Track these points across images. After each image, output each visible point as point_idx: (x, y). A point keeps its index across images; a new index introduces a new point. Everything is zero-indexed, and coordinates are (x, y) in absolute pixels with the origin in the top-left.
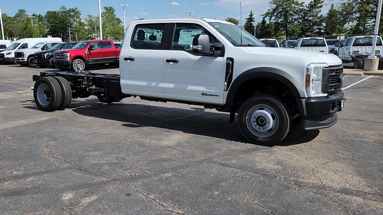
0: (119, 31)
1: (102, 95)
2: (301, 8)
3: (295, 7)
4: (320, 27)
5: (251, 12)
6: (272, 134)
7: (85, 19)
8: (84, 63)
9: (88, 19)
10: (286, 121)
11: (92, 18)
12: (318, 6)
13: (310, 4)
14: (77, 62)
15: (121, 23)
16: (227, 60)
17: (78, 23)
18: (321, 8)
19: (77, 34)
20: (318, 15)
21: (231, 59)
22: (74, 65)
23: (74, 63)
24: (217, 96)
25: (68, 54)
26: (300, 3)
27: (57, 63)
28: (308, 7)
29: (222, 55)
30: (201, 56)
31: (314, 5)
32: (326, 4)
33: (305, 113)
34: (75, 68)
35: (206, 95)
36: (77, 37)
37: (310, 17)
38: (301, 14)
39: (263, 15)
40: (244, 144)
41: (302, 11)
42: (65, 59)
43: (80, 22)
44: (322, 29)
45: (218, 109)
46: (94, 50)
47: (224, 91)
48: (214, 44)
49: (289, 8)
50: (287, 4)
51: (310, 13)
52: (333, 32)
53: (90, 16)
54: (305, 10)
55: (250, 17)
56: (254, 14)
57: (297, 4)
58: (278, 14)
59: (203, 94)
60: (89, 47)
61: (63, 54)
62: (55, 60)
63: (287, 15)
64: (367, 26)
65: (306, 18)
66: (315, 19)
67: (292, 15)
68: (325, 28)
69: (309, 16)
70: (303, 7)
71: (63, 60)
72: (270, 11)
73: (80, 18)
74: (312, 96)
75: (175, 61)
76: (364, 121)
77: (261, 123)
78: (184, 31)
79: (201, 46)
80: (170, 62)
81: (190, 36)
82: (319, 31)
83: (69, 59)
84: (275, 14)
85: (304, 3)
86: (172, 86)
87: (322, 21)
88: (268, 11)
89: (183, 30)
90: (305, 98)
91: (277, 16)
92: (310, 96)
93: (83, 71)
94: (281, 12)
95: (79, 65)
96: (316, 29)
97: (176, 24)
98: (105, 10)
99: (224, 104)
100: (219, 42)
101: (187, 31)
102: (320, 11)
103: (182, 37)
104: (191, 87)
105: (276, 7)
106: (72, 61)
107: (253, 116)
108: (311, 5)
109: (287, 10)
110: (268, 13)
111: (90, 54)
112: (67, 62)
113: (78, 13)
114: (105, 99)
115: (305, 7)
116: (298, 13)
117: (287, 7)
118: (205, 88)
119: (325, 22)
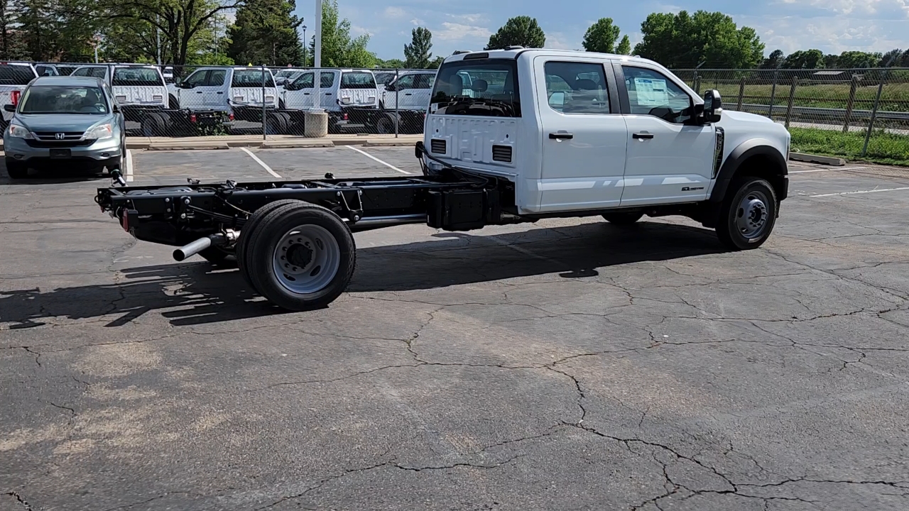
16: (716, 131)
21: (720, 129)
24: (701, 188)
30: (682, 126)
35: (688, 189)
47: (711, 179)
59: (683, 189)
80: (638, 138)
89: (637, 79)
99: (705, 200)
101: (645, 81)
104: (669, 180)
107: (748, 210)
118: (687, 177)
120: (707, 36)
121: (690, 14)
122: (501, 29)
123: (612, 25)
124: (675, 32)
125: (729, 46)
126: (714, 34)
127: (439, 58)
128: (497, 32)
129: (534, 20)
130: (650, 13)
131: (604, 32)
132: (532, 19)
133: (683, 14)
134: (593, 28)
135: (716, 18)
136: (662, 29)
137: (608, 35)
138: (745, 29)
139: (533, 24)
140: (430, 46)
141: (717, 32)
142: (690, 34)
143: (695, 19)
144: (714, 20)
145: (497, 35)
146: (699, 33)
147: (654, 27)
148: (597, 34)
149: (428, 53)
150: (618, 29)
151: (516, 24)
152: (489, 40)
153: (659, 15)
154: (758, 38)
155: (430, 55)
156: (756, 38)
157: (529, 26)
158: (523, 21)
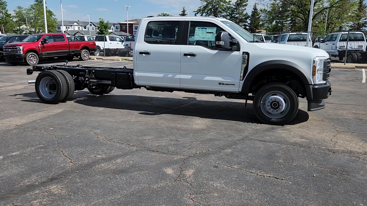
0: (53, 24)
1: (94, 87)
2: (229, 6)
3: (223, 5)
4: (245, 24)
5: (184, 9)
6: (284, 115)
7: (14, 11)
8: (37, 57)
9: (18, 10)
10: (296, 104)
11: (22, 10)
12: (244, 4)
13: (236, 2)
14: (30, 56)
15: (53, 16)
16: (243, 54)
17: (4, 14)
18: (245, 7)
19: (4, 26)
20: (244, 13)
21: (247, 53)
22: (27, 59)
23: (28, 56)
24: (233, 85)
25: (21, 48)
26: (228, 1)
27: (9, 57)
28: (235, 5)
29: (238, 50)
30: (218, 51)
31: (239, 3)
32: (258, 4)
33: (312, 98)
34: (29, 61)
35: (223, 84)
36: (3, 29)
37: (236, 15)
38: (229, 11)
39: (195, 12)
40: (259, 124)
41: (229, 8)
42: (17, 52)
43: (7, 14)
44: (247, 26)
45: (228, 96)
46: (48, 43)
47: (240, 80)
48: (232, 40)
49: (218, 6)
50: (216, 2)
51: (236, 11)
52: (257, 29)
53: (19, 8)
54: (232, 8)
55: (183, 13)
56: (186, 11)
57: (225, 2)
58: (208, 11)
59: (220, 84)
60: (42, 40)
61: (15, 48)
62: (5, 54)
63: (216, 12)
64: (284, 24)
65: (233, 15)
66: (240, 16)
67: (221, 12)
68: (249, 25)
69: (235, 13)
70: (230, 5)
71: (15, 53)
72: (202, 8)
73: (6, 9)
74: (317, 83)
75: (193, 55)
76: (333, 104)
77: (274, 107)
78: (199, 29)
79: (224, 42)
80: (187, 56)
81: (205, 32)
82: (244, 27)
83: (22, 53)
84: (206, 11)
85: (231, 1)
86: (189, 77)
87: (246, 18)
88: (200, 8)
89: (198, 27)
90: (312, 85)
91: (208, 13)
92: (315, 83)
93: (37, 64)
94: (211, 9)
95: (33, 59)
96: (242, 25)
97: (190, 22)
98: (35, 2)
99: (239, 92)
100: (234, 39)
101: (202, 28)
102: (245, 9)
103: (197, 34)
104: (208, 78)
105: (206, 4)
106: (25, 54)
107: (268, 101)
108: (237, 4)
109: (217, 7)
110: (199, 9)
111: (44, 47)
112: (20, 55)
113: (4, 4)
114: (96, 91)
115: (232, 5)
116: (226, 11)
117: (217, 5)
118: (222, 78)
119: (250, 20)
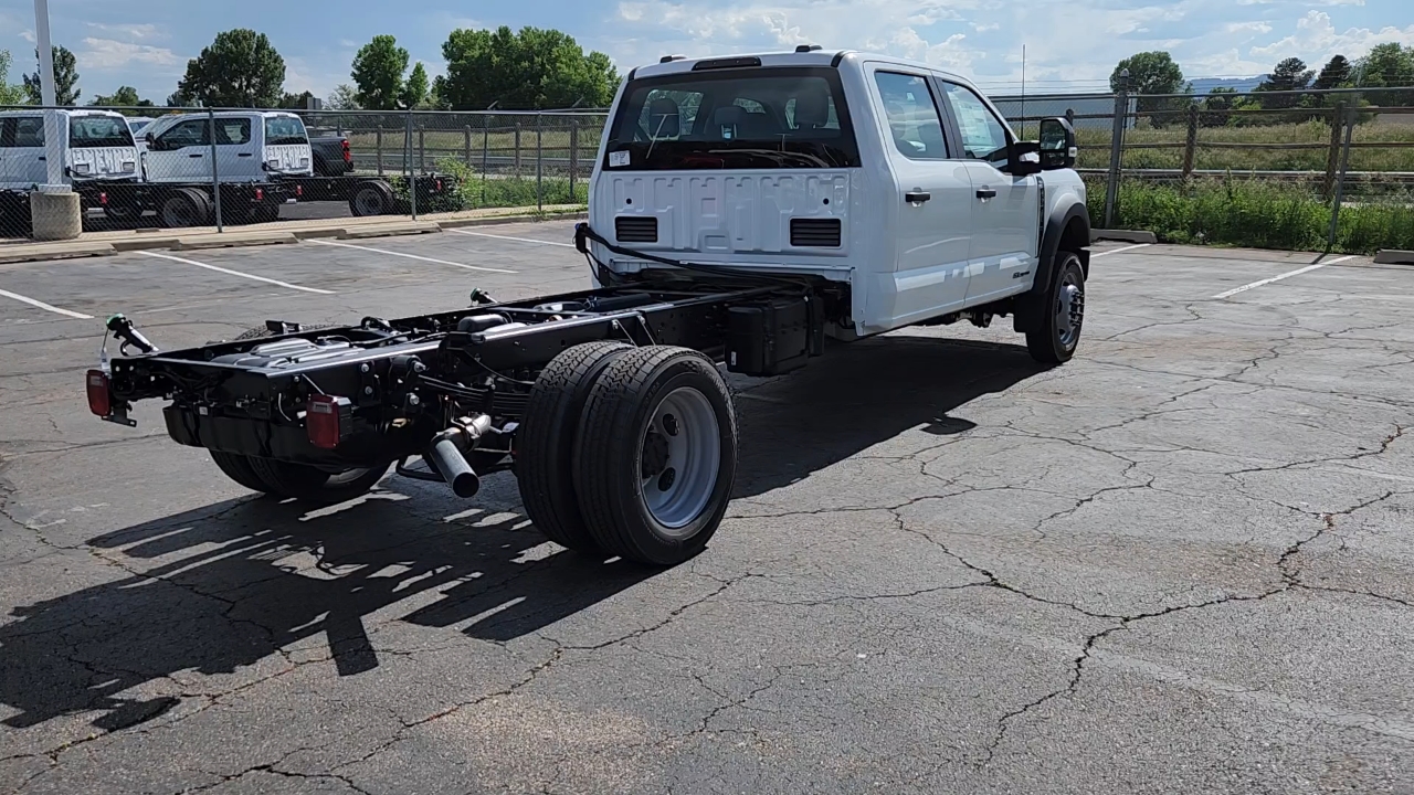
24: (1027, 273)
30: (1012, 177)
35: (1018, 275)
59: (1014, 276)
75: (992, 194)
80: (980, 198)
118: (1017, 257)
120: (543, 65)
121: (515, 33)
122: (206, 50)
123: (396, 46)
124: (495, 59)
125: (578, 79)
126: (553, 61)
127: (100, 98)
128: (200, 56)
129: (263, 36)
130: (454, 30)
131: (384, 57)
132: (258, 34)
133: (505, 32)
134: (366, 51)
135: (552, 40)
136: (477, 53)
137: (391, 62)
138: (595, 55)
139: (262, 43)
140: (75, 78)
141: (557, 59)
142: (518, 61)
143: (523, 38)
144: (549, 42)
145: (200, 61)
146: (532, 61)
147: (462, 50)
148: (375, 60)
149: (73, 90)
150: (405, 53)
151: (233, 42)
152: (187, 69)
153: (468, 32)
154: (614, 68)
155: (77, 94)
156: (611, 68)
157: (255, 46)
158: (245, 38)
